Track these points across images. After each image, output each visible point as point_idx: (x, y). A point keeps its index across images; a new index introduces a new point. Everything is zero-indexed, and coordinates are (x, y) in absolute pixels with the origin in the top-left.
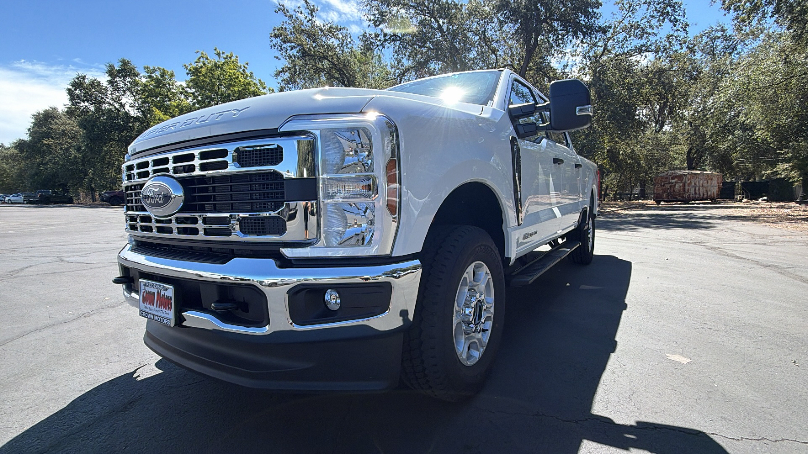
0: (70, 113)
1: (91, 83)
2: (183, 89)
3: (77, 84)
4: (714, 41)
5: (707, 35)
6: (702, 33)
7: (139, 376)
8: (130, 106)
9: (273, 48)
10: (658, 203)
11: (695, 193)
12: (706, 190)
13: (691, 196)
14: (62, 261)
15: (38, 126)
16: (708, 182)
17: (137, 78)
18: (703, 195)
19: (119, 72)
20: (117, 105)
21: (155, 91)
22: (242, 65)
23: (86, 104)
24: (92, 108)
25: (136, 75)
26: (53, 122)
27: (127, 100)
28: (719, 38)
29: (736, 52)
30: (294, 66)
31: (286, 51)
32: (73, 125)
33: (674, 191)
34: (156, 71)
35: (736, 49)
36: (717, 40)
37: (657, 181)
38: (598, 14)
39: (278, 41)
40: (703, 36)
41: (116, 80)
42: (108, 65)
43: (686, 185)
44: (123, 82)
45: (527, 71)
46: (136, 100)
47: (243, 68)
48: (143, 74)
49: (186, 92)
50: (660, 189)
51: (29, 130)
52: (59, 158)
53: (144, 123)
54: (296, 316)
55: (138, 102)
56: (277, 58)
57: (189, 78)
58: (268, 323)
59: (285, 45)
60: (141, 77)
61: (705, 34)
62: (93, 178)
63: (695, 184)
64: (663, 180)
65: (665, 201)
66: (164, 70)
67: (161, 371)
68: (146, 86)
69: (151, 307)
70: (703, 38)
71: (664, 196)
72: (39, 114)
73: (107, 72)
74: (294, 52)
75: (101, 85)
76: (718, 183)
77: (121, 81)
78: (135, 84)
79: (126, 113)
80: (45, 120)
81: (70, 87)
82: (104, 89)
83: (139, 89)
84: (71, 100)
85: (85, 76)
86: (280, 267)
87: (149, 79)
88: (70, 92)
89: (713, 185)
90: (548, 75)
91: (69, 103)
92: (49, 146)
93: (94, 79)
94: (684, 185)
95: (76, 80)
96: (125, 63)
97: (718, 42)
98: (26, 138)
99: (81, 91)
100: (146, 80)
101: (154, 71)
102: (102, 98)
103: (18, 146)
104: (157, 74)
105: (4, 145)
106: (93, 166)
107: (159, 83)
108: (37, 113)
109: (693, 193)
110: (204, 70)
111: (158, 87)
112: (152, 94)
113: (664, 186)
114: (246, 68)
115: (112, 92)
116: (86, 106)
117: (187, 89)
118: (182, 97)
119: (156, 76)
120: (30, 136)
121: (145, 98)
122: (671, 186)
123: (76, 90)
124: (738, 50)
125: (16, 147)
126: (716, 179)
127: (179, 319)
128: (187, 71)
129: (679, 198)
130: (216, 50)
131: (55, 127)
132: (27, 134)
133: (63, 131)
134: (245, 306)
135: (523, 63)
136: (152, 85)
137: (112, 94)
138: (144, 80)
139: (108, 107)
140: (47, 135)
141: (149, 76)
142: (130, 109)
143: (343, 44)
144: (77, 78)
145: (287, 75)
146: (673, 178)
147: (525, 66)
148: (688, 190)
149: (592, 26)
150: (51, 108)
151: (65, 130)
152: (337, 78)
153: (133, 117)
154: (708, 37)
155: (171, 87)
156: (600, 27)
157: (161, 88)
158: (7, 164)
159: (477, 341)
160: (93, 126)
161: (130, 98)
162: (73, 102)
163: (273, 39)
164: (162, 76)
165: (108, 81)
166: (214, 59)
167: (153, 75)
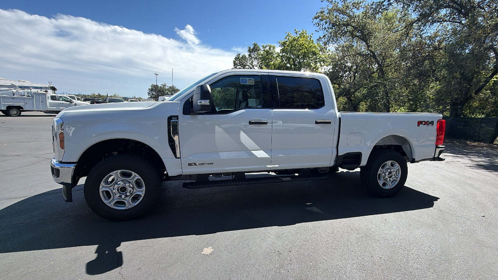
1: (242, 56)
2: (278, 54)
3: (237, 58)
17: (259, 52)
19: (252, 50)
21: (266, 57)
22: (309, 35)
25: (259, 50)
39: (319, 20)
41: (251, 54)
42: (248, 47)
47: (310, 37)
48: (262, 49)
56: (318, 31)
57: (281, 48)
59: (322, 22)
60: (261, 51)
66: (270, 46)
68: (262, 55)
73: (248, 51)
74: (328, 25)
75: (246, 57)
77: (253, 54)
78: (258, 54)
81: (234, 60)
82: (247, 59)
83: (260, 57)
84: (234, 65)
85: (240, 54)
87: (264, 52)
88: (234, 62)
91: (233, 67)
95: (236, 56)
96: (255, 45)
99: (239, 61)
101: (266, 46)
104: (268, 48)
107: (268, 53)
110: (287, 43)
111: (267, 55)
112: (265, 59)
114: (312, 37)
115: (250, 60)
117: (281, 54)
123: (236, 61)
128: (280, 45)
130: (295, 30)
136: (265, 54)
152: (358, 37)
155: (273, 54)
157: (269, 55)
164: (270, 49)
165: (248, 55)
166: (294, 35)
167: (265, 49)
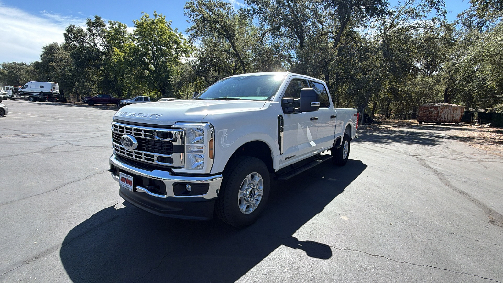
0: (65, 47)
1: (77, 30)
2: (132, 36)
3: (70, 30)
4: (471, 18)
5: (467, 13)
6: (464, 12)
7: (116, 208)
8: (100, 46)
9: (185, 15)
10: (420, 123)
11: (445, 118)
12: (452, 117)
13: (442, 120)
14: (70, 144)
15: (46, 54)
16: (454, 112)
17: (104, 28)
18: (450, 119)
19: (94, 23)
20: (92, 44)
21: (115, 36)
23: (75, 43)
24: (78, 45)
25: (104, 26)
26: (55, 52)
27: (98, 41)
28: (475, 16)
29: (485, 26)
30: (198, 26)
31: (194, 17)
32: (67, 55)
33: (431, 116)
34: (116, 24)
35: (486, 24)
36: (474, 17)
37: (421, 109)
38: (387, 3)
39: (189, 11)
40: (465, 14)
41: (92, 28)
42: (87, 19)
43: (439, 112)
44: (96, 30)
45: (341, 36)
46: (103, 42)
48: (108, 25)
49: (134, 38)
50: (422, 114)
51: (41, 56)
52: (59, 74)
53: (108, 56)
54: (175, 192)
55: (105, 43)
56: (188, 21)
57: (135, 29)
58: (166, 194)
59: (192, 14)
60: (107, 27)
61: (466, 12)
62: (78, 88)
63: (445, 112)
64: (425, 108)
65: (424, 122)
66: (120, 23)
67: (125, 207)
68: (109, 33)
69: (124, 183)
70: (464, 15)
71: (425, 119)
72: (47, 46)
73: (87, 24)
74: (198, 18)
75: (83, 31)
76: (461, 112)
77: (95, 29)
78: (103, 31)
79: (98, 50)
80: (50, 50)
81: (66, 32)
82: (85, 34)
83: (105, 35)
84: (66, 40)
85: (74, 26)
86: (171, 175)
87: (111, 29)
88: (66, 35)
89: (457, 113)
90: (355, 39)
91: (64, 42)
92: (53, 67)
93: (79, 27)
94: (438, 113)
95: (69, 28)
96: (97, 19)
97: (474, 18)
98: (39, 60)
99: (72, 35)
100: (110, 29)
101: (114, 24)
102: (84, 39)
103: (35, 65)
104: (116, 26)
105: (26, 63)
106: (78, 80)
107: (117, 32)
108: (46, 46)
109: (444, 118)
110: (145, 25)
111: (117, 34)
112: (113, 38)
113: (425, 112)
114: (170, 24)
115: (89, 36)
116: (74, 44)
117: (134, 36)
118: (131, 41)
119: (116, 27)
120: (41, 59)
121: (109, 41)
122: (429, 113)
123: (69, 34)
124: (487, 25)
125: (34, 66)
126: (460, 110)
127: (135, 189)
128: (135, 25)
129: (434, 121)
130: (154, 12)
131: (56, 55)
132: (40, 58)
133: (61, 58)
134: (158, 187)
135: (338, 31)
136: (113, 33)
137: (89, 37)
138: (108, 30)
139: (87, 45)
140: (52, 60)
141: (111, 27)
142: (100, 47)
143: (228, 13)
144: (70, 27)
145: (194, 32)
146: (431, 108)
147: (340, 33)
148: (440, 116)
149: (384, 11)
150: (54, 43)
151: (62, 58)
152: (224, 35)
153: (102, 52)
154: (467, 15)
155: (124, 34)
156: (389, 11)
157: (118, 35)
158: (29, 76)
159: (252, 205)
160: (78, 57)
161: (100, 40)
162: (67, 41)
163: (186, 10)
164: (119, 27)
165: (87, 29)
166: (152, 18)
167: (114, 26)
